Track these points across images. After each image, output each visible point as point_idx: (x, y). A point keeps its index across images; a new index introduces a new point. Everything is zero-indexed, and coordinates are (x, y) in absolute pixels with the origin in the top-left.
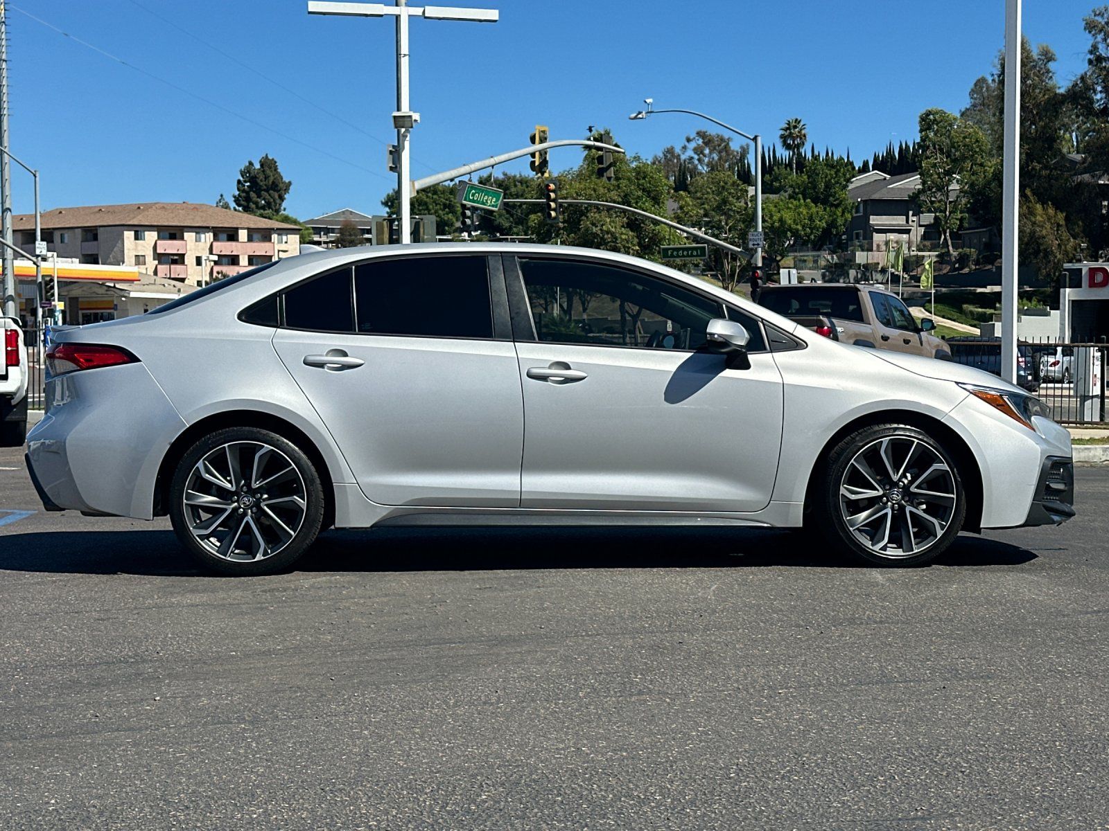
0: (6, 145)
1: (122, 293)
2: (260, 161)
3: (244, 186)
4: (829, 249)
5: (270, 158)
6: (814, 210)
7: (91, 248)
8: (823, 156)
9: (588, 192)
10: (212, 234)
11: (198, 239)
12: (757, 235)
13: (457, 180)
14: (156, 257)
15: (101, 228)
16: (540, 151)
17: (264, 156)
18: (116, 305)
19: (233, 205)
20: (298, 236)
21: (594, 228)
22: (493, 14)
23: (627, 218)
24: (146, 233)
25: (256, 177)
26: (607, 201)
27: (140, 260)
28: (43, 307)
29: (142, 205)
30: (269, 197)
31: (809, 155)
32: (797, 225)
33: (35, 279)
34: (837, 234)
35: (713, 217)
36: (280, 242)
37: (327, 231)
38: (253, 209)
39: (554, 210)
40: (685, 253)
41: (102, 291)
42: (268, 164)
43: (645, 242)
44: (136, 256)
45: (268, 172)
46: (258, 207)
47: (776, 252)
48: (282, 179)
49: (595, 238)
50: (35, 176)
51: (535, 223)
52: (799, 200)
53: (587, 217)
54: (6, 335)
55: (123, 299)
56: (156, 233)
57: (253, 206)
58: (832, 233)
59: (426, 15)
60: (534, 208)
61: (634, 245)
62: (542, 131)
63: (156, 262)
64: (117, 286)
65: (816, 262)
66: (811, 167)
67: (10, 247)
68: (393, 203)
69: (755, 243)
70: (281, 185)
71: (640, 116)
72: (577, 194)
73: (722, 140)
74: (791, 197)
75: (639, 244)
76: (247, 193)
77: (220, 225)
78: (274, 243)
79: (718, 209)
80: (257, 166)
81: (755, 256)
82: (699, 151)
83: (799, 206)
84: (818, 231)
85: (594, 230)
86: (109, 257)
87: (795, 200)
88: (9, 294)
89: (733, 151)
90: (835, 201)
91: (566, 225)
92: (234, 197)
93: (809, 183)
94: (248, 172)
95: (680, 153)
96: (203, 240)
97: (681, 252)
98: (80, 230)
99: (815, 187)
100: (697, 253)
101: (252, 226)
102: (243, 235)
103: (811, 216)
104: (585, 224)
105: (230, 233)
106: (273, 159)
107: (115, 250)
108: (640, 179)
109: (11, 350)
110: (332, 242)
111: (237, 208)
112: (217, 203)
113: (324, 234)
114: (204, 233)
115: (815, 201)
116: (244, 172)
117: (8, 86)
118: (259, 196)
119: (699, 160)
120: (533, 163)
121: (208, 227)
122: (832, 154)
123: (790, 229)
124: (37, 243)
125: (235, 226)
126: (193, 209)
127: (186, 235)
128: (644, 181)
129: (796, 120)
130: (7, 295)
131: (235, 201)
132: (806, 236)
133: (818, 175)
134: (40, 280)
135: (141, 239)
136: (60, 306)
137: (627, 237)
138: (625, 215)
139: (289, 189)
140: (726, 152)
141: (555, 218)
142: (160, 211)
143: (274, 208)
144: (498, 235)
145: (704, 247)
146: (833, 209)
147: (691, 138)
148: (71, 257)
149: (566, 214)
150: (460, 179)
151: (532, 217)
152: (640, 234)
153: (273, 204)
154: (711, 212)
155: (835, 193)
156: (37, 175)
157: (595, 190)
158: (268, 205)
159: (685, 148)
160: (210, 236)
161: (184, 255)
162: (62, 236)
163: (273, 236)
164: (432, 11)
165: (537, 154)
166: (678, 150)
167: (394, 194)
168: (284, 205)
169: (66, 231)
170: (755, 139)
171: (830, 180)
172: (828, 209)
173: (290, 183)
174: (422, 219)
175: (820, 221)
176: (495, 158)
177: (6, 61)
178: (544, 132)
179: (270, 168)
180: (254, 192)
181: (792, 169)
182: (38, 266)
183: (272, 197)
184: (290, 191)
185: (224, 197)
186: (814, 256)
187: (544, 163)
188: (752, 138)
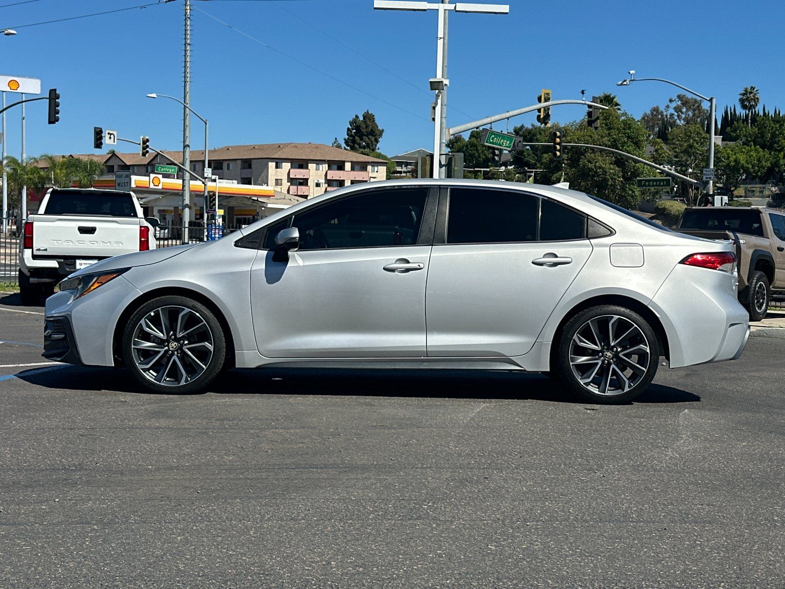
0: (188, 102)
1: (263, 205)
2: (363, 115)
3: (352, 132)
4: (773, 183)
5: (370, 113)
6: (762, 154)
7: (246, 173)
8: (772, 113)
9: (587, 138)
10: (327, 165)
11: (317, 168)
12: (710, 171)
13: (481, 128)
14: (289, 180)
15: (254, 160)
16: (544, 108)
17: (366, 111)
18: (258, 213)
19: (343, 145)
20: (385, 167)
21: (589, 164)
22: (505, 8)
23: (615, 157)
24: (283, 164)
25: (360, 126)
26: (600, 145)
27: (278, 182)
28: (207, 213)
29: (282, 144)
30: (368, 140)
31: (761, 113)
32: (748, 164)
33: (202, 193)
34: (779, 171)
35: (682, 158)
36: (373, 171)
37: (407, 164)
38: (357, 149)
39: (559, 151)
40: (655, 183)
41: (249, 203)
42: (368, 117)
43: (628, 175)
44: (276, 179)
45: (368, 122)
46: (360, 147)
47: (731, 184)
48: (378, 127)
49: (590, 171)
50: (206, 123)
51: (547, 160)
52: (751, 146)
53: (585, 156)
54: (140, 230)
55: (263, 209)
56: (290, 164)
57: (357, 146)
58: (775, 171)
59: (457, 9)
60: (547, 149)
61: (619, 177)
62: (546, 94)
63: (289, 184)
64: (259, 199)
65: (761, 192)
66: (761, 122)
67: (189, 172)
68: (453, 145)
69: (708, 177)
70: (377, 132)
71: (625, 83)
72: (578, 140)
73: (696, 101)
74: (744, 144)
75: (623, 177)
76: (354, 137)
77: (333, 159)
78: (369, 172)
79: (686, 152)
80: (361, 118)
81: (707, 186)
82: (679, 110)
83: (751, 151)
84: (764, 169)
85: (590, 165)
86: (258, 180)
87: (748, 146)
88: (186, 203)
89: (704, 110)
90: (778, 147)
91: (569, 161)
92: (345, 140)
93: (758, 133)
94: (354, 123)
95: (663, 110)
96: (321, 169)
97: (652, 182)
98: (240, 161)
99: (763, 136)
100: (664, 183)
101: (354, 160)
102: (348, 166)
103: (760, 158)
104: (583, 161)
105: (339, 165)
106: (372, 114)
107: (262, 175)
108: (626, 129)
109: (144, 241)
110: (409, 172)
111: (346, 147)
112: (333, 144)
113: (405, 166)
114: (322, 165)
115: (763, 147)
116: (352, 122)
117: (190, 62)
118: (361, 139)
119: (678, 116)
120: (539, 116)
121: (324, 161)
122: (779, 112)
123: (743, 167)
124: (205, 169)
125: (343, 160)
126: (315, 148)
127: (310, 165)
128: (629, 131)
129: (752, 87)
130: (184, 204)
131: (345, 143)
132: (755, 173)
133: (765, 128)
134: (206, 194)
135: (280, 168)
136: (220, 212)
137: (614, 171)
138: (614, 155)
139: (382, 135)
140: (699, 110)
141: (559, 157)
142: (293, 149)
143: (371, 148)
144: (526, 168)
145: (669, 180)
146: (777, 153)
147: (673, 99)
148: (232, 180)
149: (570, 154)
150: (484, 127)
151: (545, 155)
152: (624, 169)
153: (371, 145)
154: (680, 154)
155: (779, 141)
156: (207, 123)
157: (591, 137)
158: (368, 146)
159: (668, 107)
160: (326, 166)
161: (307, 179)
162: (228, 165)
163: (368, 167)
164: (461, 7)
165: (542, 110)
166: (662, 108)
167: (454, 138)
168: (378, 145)
169: (231, 161)
170: (711, 100)
171: (775, 132)
172: (773, 153)
173: (383, 130)
174: (454, 156)
175: (766, 162)
176: (510, 113)
177: (190, 45)
178: (548, 94)
179: (370, 120)
180: (358, 136)
181: (748, 124)
182: (205, 185)
183: (370, 140)
184: (383, 136)
185: (337, 139)
186: (760, 188)
187: (547, 116)
188: (708, 99)
